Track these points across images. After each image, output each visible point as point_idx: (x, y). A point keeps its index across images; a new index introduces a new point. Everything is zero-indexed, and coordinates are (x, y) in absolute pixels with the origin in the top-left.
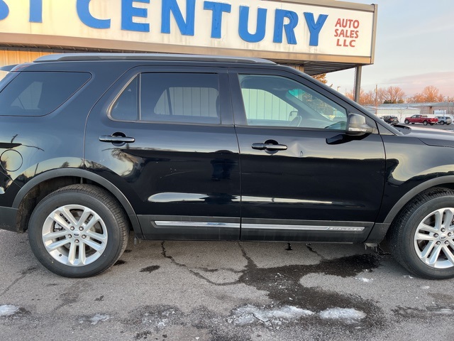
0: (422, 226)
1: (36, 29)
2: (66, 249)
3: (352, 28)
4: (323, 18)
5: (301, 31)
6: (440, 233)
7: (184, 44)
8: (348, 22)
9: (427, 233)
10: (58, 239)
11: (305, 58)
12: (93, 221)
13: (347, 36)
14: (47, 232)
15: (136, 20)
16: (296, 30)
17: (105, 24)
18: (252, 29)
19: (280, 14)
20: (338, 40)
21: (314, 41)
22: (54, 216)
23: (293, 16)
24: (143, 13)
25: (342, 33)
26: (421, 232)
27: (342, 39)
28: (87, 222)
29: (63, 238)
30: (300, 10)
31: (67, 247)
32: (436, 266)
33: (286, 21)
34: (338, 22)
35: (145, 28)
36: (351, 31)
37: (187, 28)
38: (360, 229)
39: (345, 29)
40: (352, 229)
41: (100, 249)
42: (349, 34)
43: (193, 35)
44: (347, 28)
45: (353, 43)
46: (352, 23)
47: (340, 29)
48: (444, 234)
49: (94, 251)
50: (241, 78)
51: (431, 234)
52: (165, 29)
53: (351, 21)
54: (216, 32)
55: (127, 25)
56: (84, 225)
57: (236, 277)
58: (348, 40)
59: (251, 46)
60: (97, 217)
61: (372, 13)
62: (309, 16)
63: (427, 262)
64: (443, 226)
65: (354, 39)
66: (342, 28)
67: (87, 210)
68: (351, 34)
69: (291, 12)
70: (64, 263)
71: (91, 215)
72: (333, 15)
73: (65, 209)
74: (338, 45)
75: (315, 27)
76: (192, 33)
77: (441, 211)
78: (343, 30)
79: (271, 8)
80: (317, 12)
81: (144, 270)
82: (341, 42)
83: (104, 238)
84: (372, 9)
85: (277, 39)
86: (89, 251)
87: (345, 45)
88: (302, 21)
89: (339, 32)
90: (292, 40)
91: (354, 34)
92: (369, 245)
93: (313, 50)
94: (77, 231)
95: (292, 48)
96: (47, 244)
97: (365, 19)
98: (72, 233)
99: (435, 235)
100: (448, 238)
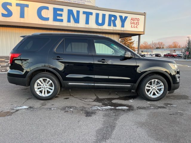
0: (147, 85)
1: (22, 20)
2: (41, 92)
3: (137, 21)
4: (126, 18)
5: (118, 22)
6: (153, 87)
7: (75, 26)
8: (135, 19)
9: (149, 87)
10: (39, 89)
11: (119, 32)
12: (49, 83)
13: (135, 24)
14: (36, 86)
15: (58, 18)
16: (116, 22)
17: (47, 19)
18: (100, 21)
19: (110, 16)
20: (132, 25)
21: (123, 26)
22: (38, 81)
23: (115, 17)
24: (61, 15)
25: (133, 23)
26: (147, 86)
27: (133, 25)
28: (48, 83)
29: (41, 88)
30: (117, 15)
31: (41, 91)
32: (152, 97)
33: (113, 18)
34: (132, 19)
35: (62, 21)
36: (136, 22)
37: (77, 21)
38: (129, 86)
39: (134, 22)
40: (127, 85)
41: (52, 91)
42: (135, 23)
43: (79, 23)
44: (135, 21)
45: (137, 27)
46: (137, 19)
47: (132, 21)
48: (154, 87)
49: (50, 92)
50: (95, 41)
51: (151, 87)
52: (69, 21)
53: (136, 19)
54: (87, 22)
55: (55, 19)
56: (47, 84)
57: (93, 100)
58: (135, 26)
59: (100, 27)
60: (51, 82)
61: (144, 16)
62: (121, 17)
63: (149, 96)
64: (154, 85)
65: (137, 25)
66: (133, 21)
67: (48, 79)
68: (136, 23)
69: (114, 15)
70: (41, 95)
71: (49, 81)
72: (130, 16)
73: (41, 79)
74: (132, 27)
75: (123, 20)
76: (78, 22)
77: (153, 80)
78: (133, 22)
79: (107, 14)
80: (124, 15)
81: (65, 99)
82: (133, 26)
83: (53, 88)
84: (144, 14)
85: (109, 25)
86: (48, 92)
87: (134, 27)
88: (118, 18)
89: (132, 23)
90: (115, 25)
91: (138, 24)
92: (133, 91)
93: (122, 29)
94: (45, 86)
95: (115, 28)
96: (36, 90)
97: (142, 18)
98: (43, 86)
99: (152, 88)
100: (156, 89)
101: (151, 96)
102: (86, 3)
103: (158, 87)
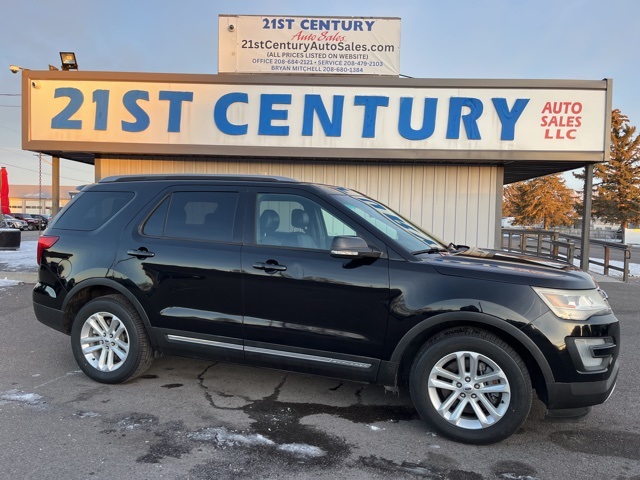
0: (437, 369)
1: (173, 139)
2: (98, 354)
3: (570, 113)
4: (521, 104)
5: (489, 123)
6: (464, 382)
7: (328, 146)
8: (564, 107)
9: (448, 381)
12: (120, 330)
13: (561, 125)
14: (85, 336)
15: (275, 123)
16: (481, 123)
17: (241, 130)
18: (416, 123)
19: (456, 104)
20: (547, 131)
21: (508, 134)
22: (91, 322)
23: (476, 106)
24: (283, 115)
25: (554, 121)
26: (438, 377)
27: (553, 130)
28: (116, 330)
29: (97, 343)
30: (485, 96)
31: (99, 351)
33: (466, 111)
34: (547, 107)
35: (284, 131)
36: (569, 118)
37: (333, 128)
38: (366, 366)
39: (558, 116)
40: (357, 364)
41: (123, 357)
42: (565, 122)
43: (339, 135)
44: (562, 113)
45: (572, 134)
46: (570, 107)
47: (550, 116)
48: (471, 385)
49: (119, 359)
51: (455, 383)
52: (307, 130)
53: (567, 104)
54: (369, 130)
55: (265, 129)
58: (564, 131)
59: (416, 145)
60: (123, 327)
61: (604, 92)
62: (499, 104)
63: (447, 416)
64: (468, 374)
65: (574, 128)
66: (553, 114)
67: (116, 318)
68: (569, 121)
69: (471, 100)
70: (96, 367)
71: (119, 324)
72: (537, 99)
73: (99, 316)
74: (547, 136)
75: (509, 117)
77: (461, 354)
78: (555, 117)
79: (443, 97)
80: (511, 97)
81: (166, 386)
82: (553, 133)
83: (127, 347)
84: (604, 85)
85: (452, 133)
86: (116, 359)
87: (558, 137)
88: (489, 111)
89: (548, 120)
90: (473, 134)
91: (575, 122)
93: (506, 145)
94: (108, 338)
95: (474, 145)
96: (84, 347)
97: (594, 100)
98: (104, 339)
99: (459, 385)
100: (475, 391)
101: (456, 419)
102: (367, 70)
103: (486, 384)
